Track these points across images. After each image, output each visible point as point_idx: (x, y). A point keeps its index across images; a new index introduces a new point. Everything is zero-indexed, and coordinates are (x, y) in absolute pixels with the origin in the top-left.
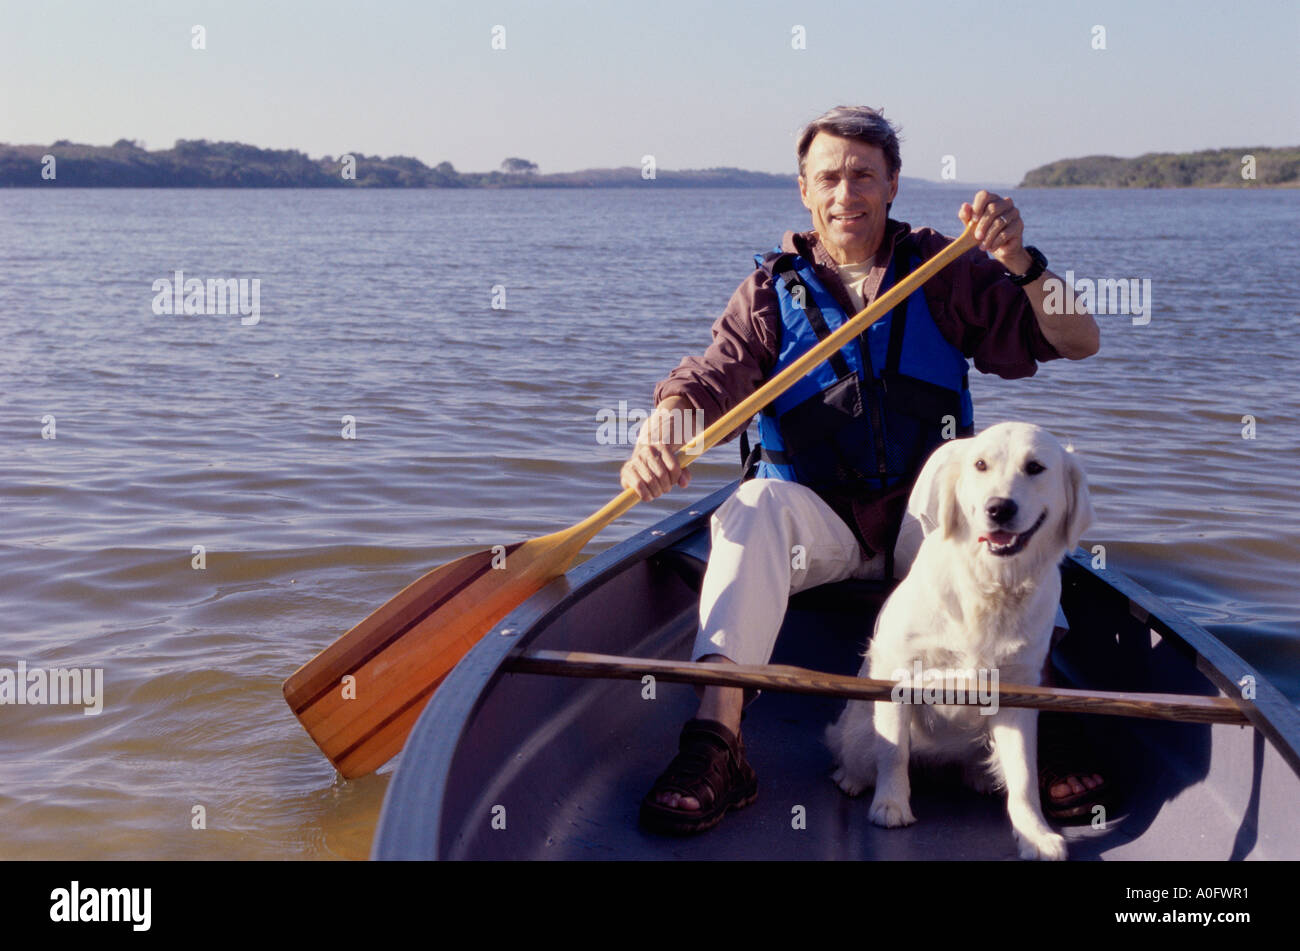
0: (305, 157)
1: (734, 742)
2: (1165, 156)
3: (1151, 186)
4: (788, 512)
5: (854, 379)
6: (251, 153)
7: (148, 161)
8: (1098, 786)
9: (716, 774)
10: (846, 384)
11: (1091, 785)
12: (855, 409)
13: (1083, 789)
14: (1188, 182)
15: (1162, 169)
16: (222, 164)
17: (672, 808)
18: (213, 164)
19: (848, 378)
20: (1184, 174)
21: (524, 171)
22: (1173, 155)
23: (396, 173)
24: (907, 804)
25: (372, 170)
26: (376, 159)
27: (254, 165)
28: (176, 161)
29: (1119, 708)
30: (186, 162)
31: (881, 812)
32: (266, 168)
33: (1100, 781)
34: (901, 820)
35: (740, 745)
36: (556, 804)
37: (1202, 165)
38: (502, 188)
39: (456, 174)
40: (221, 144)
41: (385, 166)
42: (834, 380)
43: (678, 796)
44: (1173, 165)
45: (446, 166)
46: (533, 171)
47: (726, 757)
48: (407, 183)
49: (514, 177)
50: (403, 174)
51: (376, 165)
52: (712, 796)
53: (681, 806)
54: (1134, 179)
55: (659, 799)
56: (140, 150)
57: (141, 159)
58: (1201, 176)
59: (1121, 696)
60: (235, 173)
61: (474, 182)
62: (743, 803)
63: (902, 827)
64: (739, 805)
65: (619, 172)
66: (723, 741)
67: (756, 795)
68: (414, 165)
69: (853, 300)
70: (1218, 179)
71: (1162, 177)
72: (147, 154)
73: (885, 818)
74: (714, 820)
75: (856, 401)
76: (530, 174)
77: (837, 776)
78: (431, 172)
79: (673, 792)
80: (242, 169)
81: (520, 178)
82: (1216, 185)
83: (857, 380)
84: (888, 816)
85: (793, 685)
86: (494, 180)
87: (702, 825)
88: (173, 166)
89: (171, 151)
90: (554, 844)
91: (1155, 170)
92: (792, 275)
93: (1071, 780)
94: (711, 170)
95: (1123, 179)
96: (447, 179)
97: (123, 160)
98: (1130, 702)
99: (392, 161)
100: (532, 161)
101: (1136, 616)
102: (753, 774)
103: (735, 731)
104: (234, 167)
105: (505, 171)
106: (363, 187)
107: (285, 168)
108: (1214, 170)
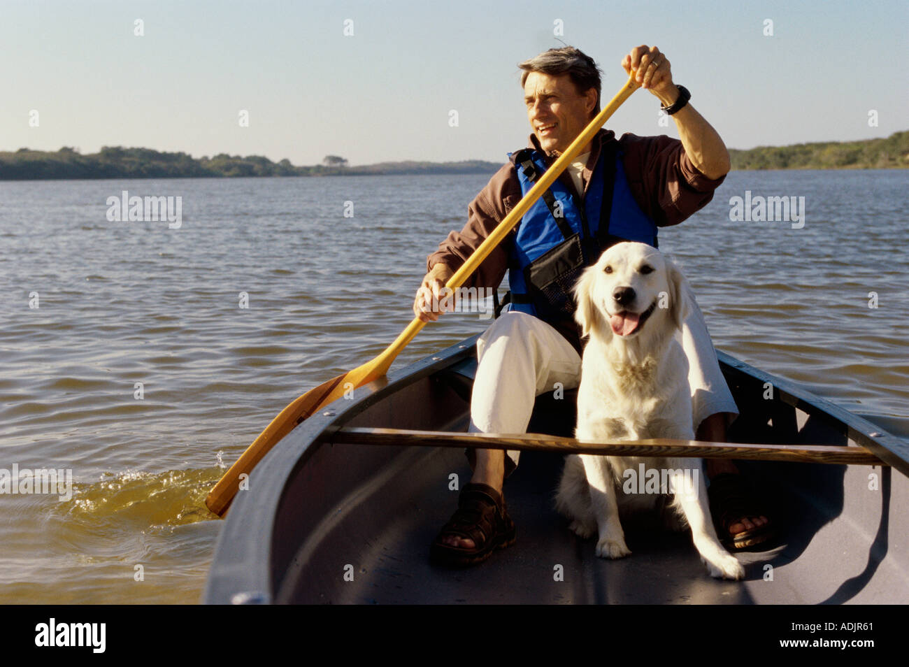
0: (189, 158)
1: (499, 498)
2: (769, 148)
3: (761, 168)
4: (533, 335)
5: (576, 239)
6: (152, 155)
7: (83, 161)
8: (764, 524)
9: (486, 521)
10: (571, 242)
11: (759, 523)
12: (578, 260)
13: (753, 526)
14: (785, 165)
15: (768, 156)
16: (133, 163)
17: (454, 547)
18: (126, 163)
19: (572, 238)
20: (782, 160)
21: (338, 164)
22: (774, 148)
23: (252, 167)
24: (624, 543)
25: (235, 165)
26: (238, 158)
27: (155, 163)
28: (101, 161)
29: (783, 455)
30: (109, 162)
31: (606, 547)
32: (163, 165)
33: (765, 520)
34: (621, 553)
35: (503, 502)
36: (367, 545)
37: (794, 154)
38: (324, 175)
39: (292, 167)
40: (132, 149)
41: (244, 162)
42: (562, 240)
43: (459, 538)
44: (775, 154)
45: (286, 162)
46: (345, 164)
47: (493, 511)
48: (260, 173)
49: (331, 169)
50: (257, 167)
51: (239, 162)
52: (484, 538)
53: (461, 545)
54: (749, 164)
55: (444, 540)
56: (77, 154)
57: (78, 160)
58: (794, 161)
59: (784, 447)
60: (142, 168)
61: (304, 172)
62: (505, 544)
63: (623, 558)
64: (503, 546)
65: (403, 164)
66: (490, 498)
67: (515, 540)
68: (264, 161)
69: (575, 182)
70: (805, 163)
71: (768, 162)
72: (82, 157)
73: (610, 553)
74: (485, 556)
75: (579, 255)
76: (342, 166)
77: (573, 527)
78: (276, 166)
79: (455, 535)
80: (147, 166)
81: (336, 169)
82: (803, 168)
83: (578, 239)
84: (612, 551)
85: (542, 445)
86: (319, 171)
87: (477, 559)
88: (99, 164)
89: (99, 154)
90: (366, 572)
91: (763, 158)
92: (529, 163)
93: (745, 521)
94: (465, 162)
95: (742, 164)
96: (287, 170)
97: (66, 161)
98: (791, 451)
99: (249, 159)
100: (344, 157)
101: (786, 401)
102: (512, 523)
103: (500, 491)
104: (142, 165)
105: (325, 164)
106: (230, 177)
107: (176, 164)
108: (801, 157)
